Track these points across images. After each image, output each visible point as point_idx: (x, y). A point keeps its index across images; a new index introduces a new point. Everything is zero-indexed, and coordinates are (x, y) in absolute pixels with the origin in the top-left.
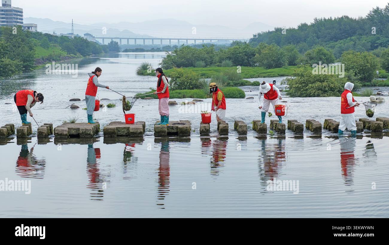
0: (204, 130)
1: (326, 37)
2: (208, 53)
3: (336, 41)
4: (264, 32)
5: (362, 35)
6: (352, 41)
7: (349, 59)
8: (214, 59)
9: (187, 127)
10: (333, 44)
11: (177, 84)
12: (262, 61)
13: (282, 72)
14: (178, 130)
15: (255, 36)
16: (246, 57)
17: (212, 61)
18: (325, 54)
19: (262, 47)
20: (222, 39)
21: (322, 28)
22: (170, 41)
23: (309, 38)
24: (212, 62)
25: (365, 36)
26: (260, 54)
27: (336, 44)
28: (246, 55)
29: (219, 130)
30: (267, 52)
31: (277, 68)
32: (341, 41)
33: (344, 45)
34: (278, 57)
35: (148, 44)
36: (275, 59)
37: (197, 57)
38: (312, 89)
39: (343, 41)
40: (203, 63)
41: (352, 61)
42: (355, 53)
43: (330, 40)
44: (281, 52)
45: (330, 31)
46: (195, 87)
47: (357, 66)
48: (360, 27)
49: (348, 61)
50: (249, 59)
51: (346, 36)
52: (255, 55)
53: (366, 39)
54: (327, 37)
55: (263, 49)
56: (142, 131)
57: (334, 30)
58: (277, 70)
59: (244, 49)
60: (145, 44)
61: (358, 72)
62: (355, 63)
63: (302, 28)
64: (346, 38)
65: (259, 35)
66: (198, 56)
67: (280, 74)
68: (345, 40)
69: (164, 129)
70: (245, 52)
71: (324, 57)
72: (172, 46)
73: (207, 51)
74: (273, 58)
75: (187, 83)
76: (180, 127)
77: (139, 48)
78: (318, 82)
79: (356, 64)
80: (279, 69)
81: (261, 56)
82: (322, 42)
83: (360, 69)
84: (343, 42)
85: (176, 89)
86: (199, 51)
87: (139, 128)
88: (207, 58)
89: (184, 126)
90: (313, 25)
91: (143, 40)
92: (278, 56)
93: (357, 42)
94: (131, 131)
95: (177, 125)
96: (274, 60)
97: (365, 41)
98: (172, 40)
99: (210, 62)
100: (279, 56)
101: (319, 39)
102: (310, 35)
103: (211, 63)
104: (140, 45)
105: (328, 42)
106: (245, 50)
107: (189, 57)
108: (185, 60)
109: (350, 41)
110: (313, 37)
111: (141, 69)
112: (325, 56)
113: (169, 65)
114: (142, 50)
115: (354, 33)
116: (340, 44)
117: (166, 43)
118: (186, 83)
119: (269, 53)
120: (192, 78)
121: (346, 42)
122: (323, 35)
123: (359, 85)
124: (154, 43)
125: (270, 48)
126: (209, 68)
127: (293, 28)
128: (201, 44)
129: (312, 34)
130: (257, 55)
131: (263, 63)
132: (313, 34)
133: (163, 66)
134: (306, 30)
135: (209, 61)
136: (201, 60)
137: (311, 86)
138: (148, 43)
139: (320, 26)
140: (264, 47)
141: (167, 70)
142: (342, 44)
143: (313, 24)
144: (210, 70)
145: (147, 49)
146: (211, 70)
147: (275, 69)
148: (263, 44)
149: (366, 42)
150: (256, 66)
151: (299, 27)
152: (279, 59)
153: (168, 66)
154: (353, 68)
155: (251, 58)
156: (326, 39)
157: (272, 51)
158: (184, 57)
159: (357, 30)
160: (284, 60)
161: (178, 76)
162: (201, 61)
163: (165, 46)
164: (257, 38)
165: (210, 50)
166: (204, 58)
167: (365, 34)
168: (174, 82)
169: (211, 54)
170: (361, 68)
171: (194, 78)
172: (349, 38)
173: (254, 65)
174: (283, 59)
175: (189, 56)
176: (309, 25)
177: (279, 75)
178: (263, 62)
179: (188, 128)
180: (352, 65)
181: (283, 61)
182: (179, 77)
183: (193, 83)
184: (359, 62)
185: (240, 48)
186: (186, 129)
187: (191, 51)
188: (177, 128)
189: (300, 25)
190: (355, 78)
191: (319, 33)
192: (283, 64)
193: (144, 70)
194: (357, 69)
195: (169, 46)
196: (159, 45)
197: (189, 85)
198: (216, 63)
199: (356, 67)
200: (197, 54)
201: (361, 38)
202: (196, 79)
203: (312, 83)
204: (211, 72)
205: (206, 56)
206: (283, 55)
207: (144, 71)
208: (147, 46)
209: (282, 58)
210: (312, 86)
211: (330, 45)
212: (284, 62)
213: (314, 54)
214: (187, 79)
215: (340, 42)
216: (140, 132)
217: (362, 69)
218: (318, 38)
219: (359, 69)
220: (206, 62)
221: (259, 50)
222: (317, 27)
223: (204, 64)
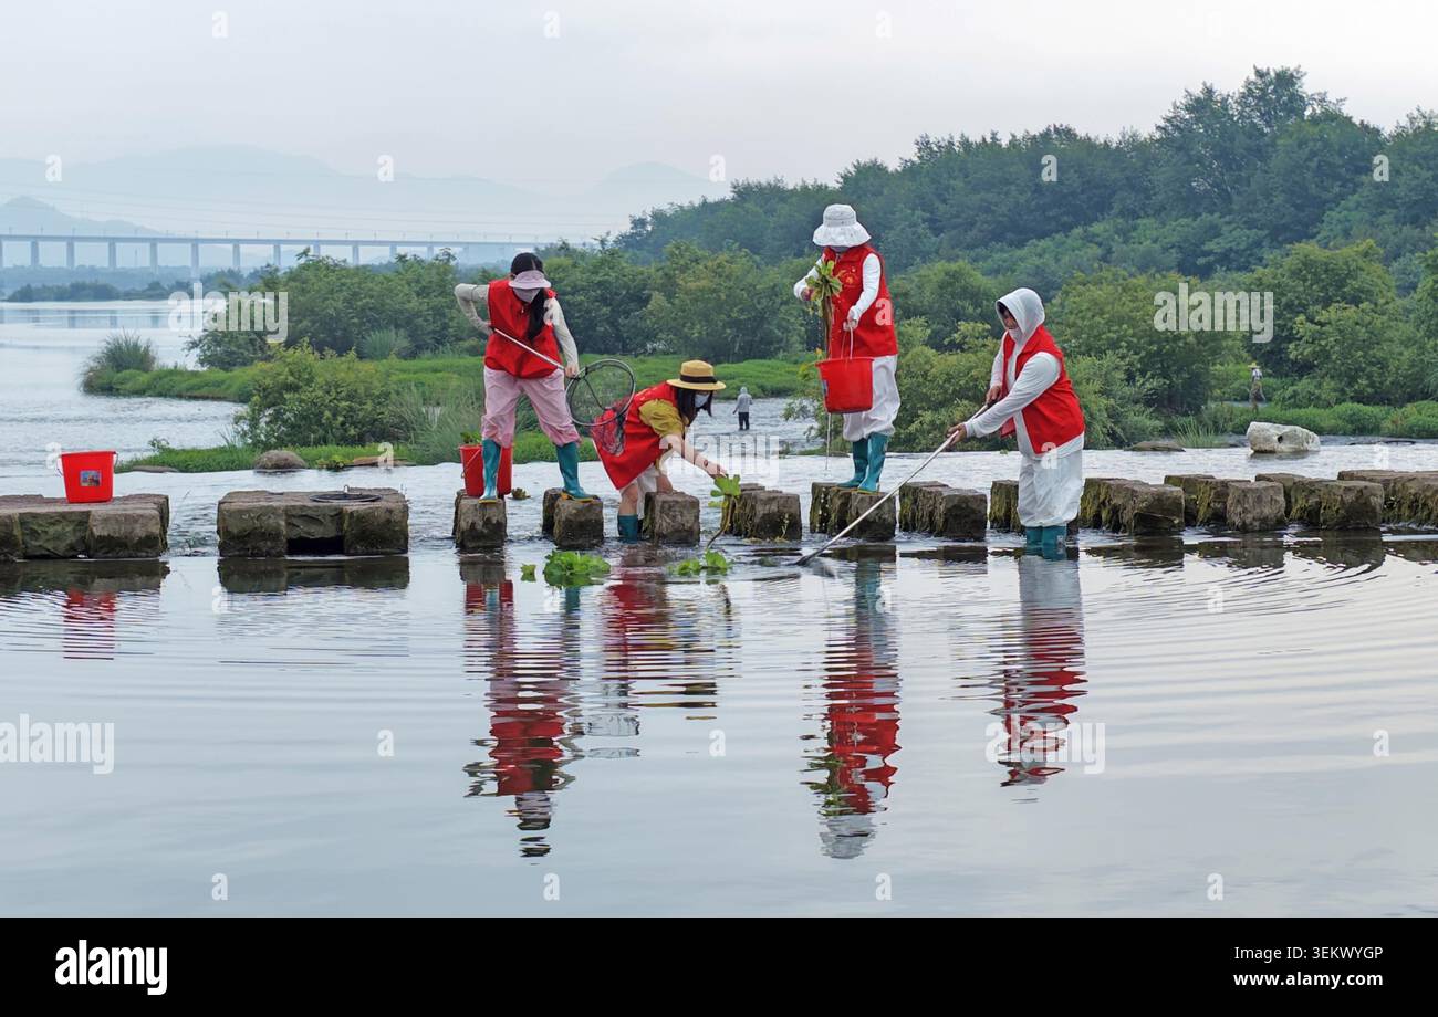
0: (480, 525)
1: (972, 224)
2: (423, 292)
3: (1020, 244)
4: (681, 207)
5: (1139, 217)
6: (1091, 245)
7: (1096, 304)
8: (452, 319)
9: (390, 511)
10: (1005, 256)
11: (285, 422)
12: (684, 326)
13: (779, 378)
14: (345, 526)
15: (639, 223)
16: (605, 310)
17: (444, 328)
18: (977, 294)
19: (682, 262)
20: (482, 240)
21: (952, 182)
22: (236, 248)
23: (891, 228)
24: (444, 337)
25: (1153, 220)
26: (670, 297)
27: (1022, 259)
28: (604, 300)
29: (556, 529)
30: (703, 283)
31: (754, 358)
32: (1043, 243)
33: (1057, 260)
34: (758, 307)
35: (132, 266)
36: (742, 318)
37: (370, 309)
38: (936, 433)
39: (1050, 243)
40: (400, 340)
41: (1113, 316)
42: (1124, 279)
43: (991, 240)
44: (772, 284)
45: (990, 196)
46: (373, 434)
47: (1135, 340)
48: (1127, 178)
49: (1093, 316)
50: (621, 320)
51: (1065, 218)
52: (647, 300)
53: (1155, 233)
54: (978, 224)
55: (683, 272)
56: (156, 530)
57: (1006, 194)
58: (750, 367)
59: (597, 273)
60: (119, 266)
61: (1139, 366)
62: (1125, 326)
63: (862, 183)
64: (1067, 228)
65: (658, 217)
66: (379, 306)
67: (768, 385)
68: (1059, 237)
69: (271, 521)
70: (600, 284)
71: (971, 309)
72: (246, 274)
73: (418, 281)
74: (731, 310)
75: (335, 416)
76: (355, 508)
77: (88, 281)
78: (966, 402)
79: (1131, 331)
80: (763, 365)
81: (677, 301)
82: (953, 248)
83: (1148, 353)
84: (1053, 247)
85: (281, 443)
86: (382, 283)
87: (142, 516)
88: (418, 314)
89: (377, 504)
90: (910, 171)
91: (106, 245)
92: (755, 301)
93: (1118, 246)
94: (97, 532)
95: (335, 503)
96: (735, 324)
97: (1155, 241)
98: (243, 248)
99: (434, 332)
100: (759, 303)
101: (942, 235)
102: (898, 215)
103: (440, 340)
104: (93, 269)
105: (981, 251)
106: (598, 279)
107: (331, 311)
108: (314, 322)
109: (1084, 245)
110: (914, 225)
111: (104, 367)
112: (977, 305)
113: (239, 347)
114: (103, 293)
115: (1101, 208)
116: (1040, 256)
117: (217, 259)
118: (327, 414)
119: (714, 291)
120: (356, 391)
121: (1067, 250)
122: (958, 216)
123: (1148, 423)
124: (161, 262)
125: (719, 266)
126: (429, 359)
127: (819, 183)
128: (384, 262)
129: (910, 211)
130: (658, 299)
131: (687, 338)
132: (913, 210)
133: (208, 353)
134: (881, 193)
135: (431, 328)
136: (392, 327)
137: (932, 423)
138: (133, 258)
139: (945, 175)
140: (692, 261)
141: (226, 370)
142: (1047, 256)
143: (913, 163)
144: (435, 371)
145: (128, 288)
146: (440, 371)
147: (745, 364)
148: (687, 249)
149: (1157, 247)
150: (654, 349)
151: (845, 178)
152: (761, 319)
153: (234, 353)
154: (1114, 345)
155: (627, 314)
156: (974, 233)
157: (728, 278)
158: (312, 311)
159: (1114, 193)
160: (784, 323)
161: (291, 379)
162: (394, 331)
163: (213, 272)
164: (650, 234)
165: (435, 278)
166: (407, 315)
167: (1151, 212)
168: (271, 411)
169: (440, 298)
170: (1154, 348)
171: (367, 389)
172: (1078, 231)
173: (644, 346)
174: (781, 316)
175: (335, 305)
176: (891, 169)
177: (763, 391)
178: (686, 330)
179: (397, 517)
180: (1111, 335)
181: (779, 327)
182: (293, 388)
183: (361, 414)
184: (1145, 321)
185: (575, 265)
186: (389, 521)
187: (343, 280)
188: (339, 515)
189: (852, 170)
190: (1128, 390)
191: (942, 207)
192: (781, 340)
193: (118, 371)
194: (1136, 353)
195: (231, 272)
196: (185, 267)
197: (343, 424)
198: (461, 340)
199: (1129, 343)
200: (372, 297)
201: (1135, 228)
202: (378, 397)
203: (936, 407)
204: (438, 379)
205: (414, 304)
206: (778, 300)
207: (119, 375)
208: (125, 274)
209: (775, 312)
210: (938, 422)
211: (989, 264)
212: (786, 330)
213: (928, 294)
214: (334, 394)
215: (1039, 250)
216: (148, 537)
217: (1158, 353)
218: (937, 231)
219: (1143, 353)
220: (412, 336)
221: (666, 275)
222: (933, 181)
223: (405, 343)
